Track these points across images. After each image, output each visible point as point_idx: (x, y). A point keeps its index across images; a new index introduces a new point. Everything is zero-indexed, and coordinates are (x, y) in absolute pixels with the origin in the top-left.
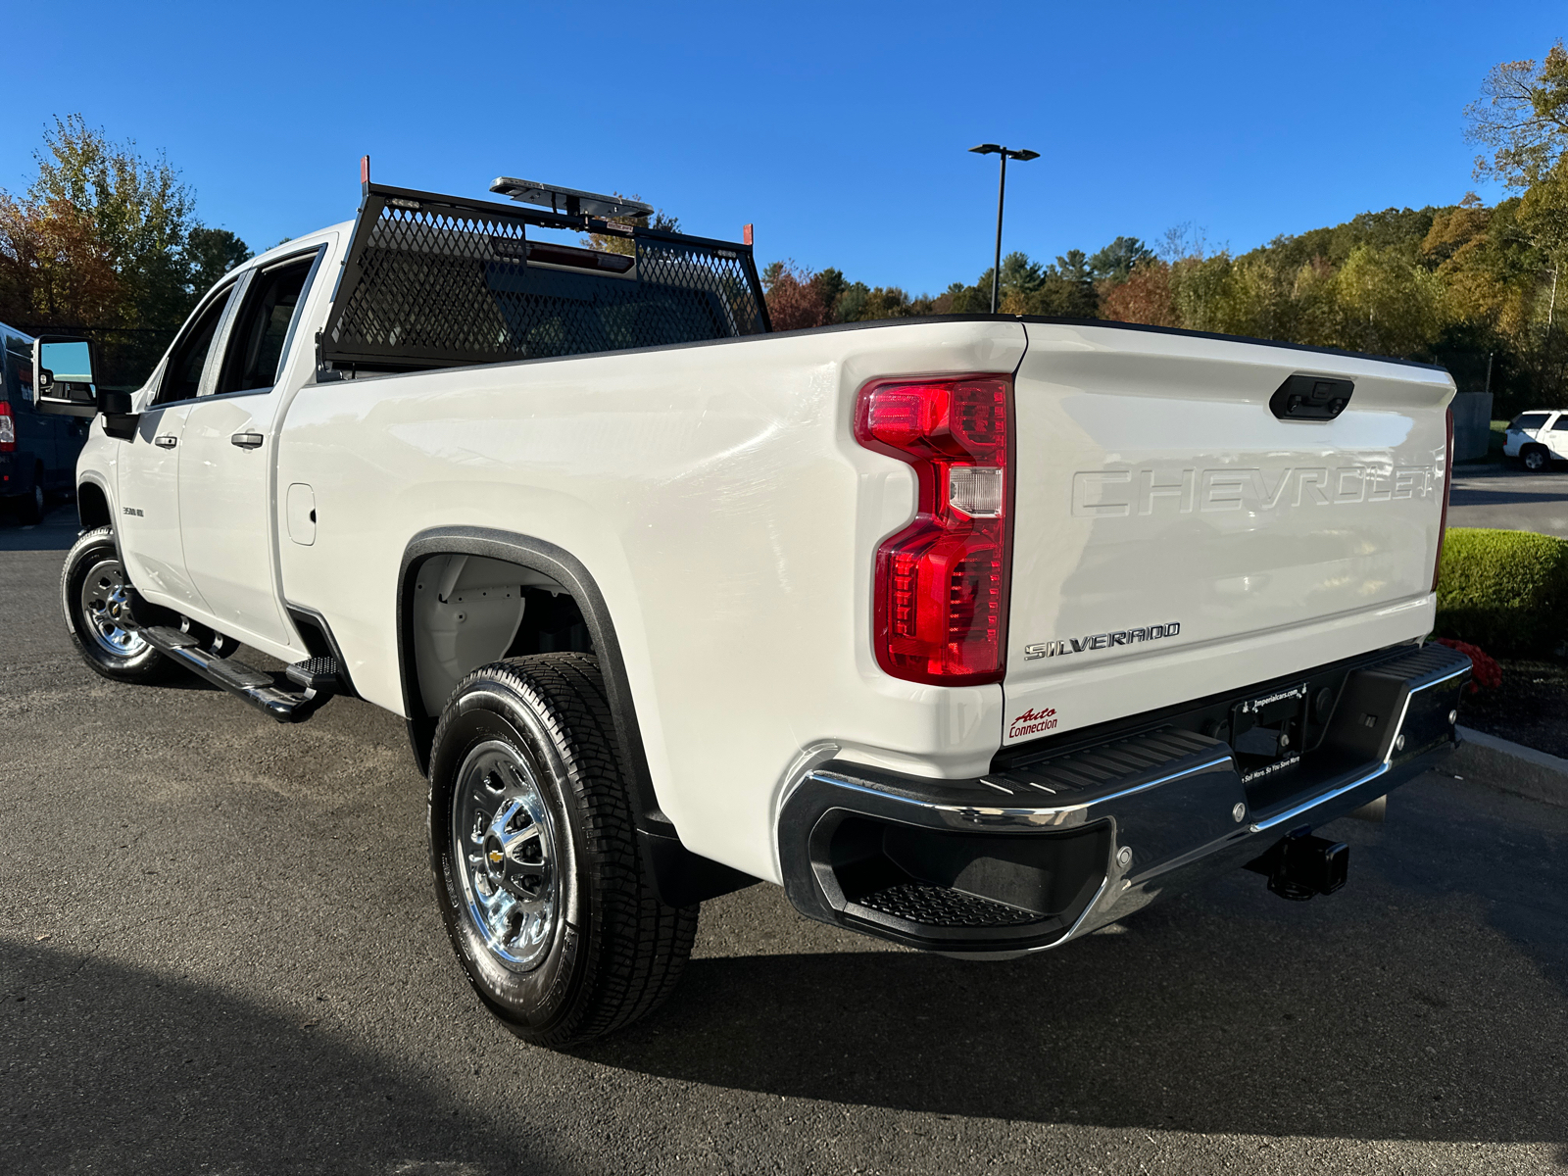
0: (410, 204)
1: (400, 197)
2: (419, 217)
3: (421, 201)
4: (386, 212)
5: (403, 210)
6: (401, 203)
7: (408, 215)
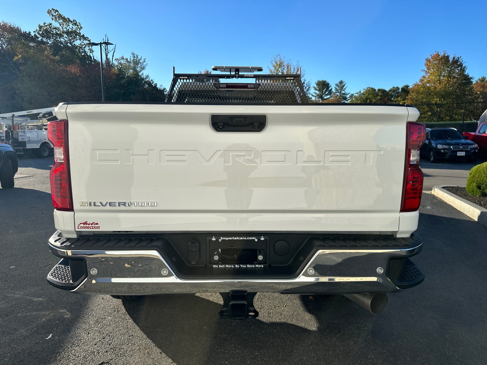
0: (185, 78)
1: (182, 76)
2: (188, 81)
3: (188, 76)
4: (179, 80)
5: (183, 79)
6: (183, 78)
7: (185, 81)
